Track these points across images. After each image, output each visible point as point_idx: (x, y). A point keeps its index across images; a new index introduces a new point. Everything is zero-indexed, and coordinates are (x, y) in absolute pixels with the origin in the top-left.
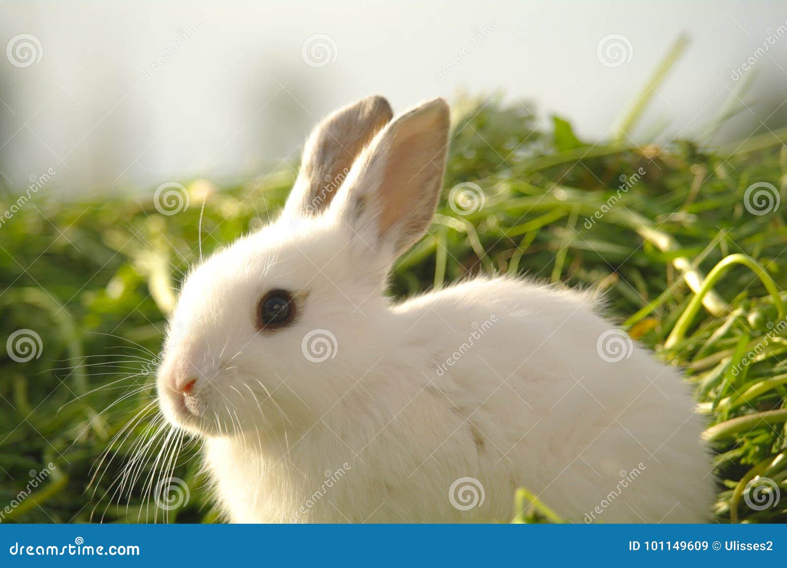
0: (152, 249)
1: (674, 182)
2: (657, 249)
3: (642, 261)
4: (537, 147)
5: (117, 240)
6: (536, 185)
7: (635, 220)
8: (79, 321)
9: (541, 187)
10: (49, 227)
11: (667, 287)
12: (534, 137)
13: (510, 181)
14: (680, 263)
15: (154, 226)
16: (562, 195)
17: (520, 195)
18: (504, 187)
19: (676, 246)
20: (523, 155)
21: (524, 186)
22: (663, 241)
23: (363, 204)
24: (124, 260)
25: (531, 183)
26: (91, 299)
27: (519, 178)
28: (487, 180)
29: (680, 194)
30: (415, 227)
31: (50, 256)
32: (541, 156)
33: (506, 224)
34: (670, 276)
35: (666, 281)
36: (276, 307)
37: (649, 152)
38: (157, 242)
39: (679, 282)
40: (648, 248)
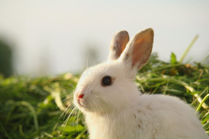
0: (56, 91)
1: (194, 74)
2: (190, 91)
3: (186, 95)
4: (158, 64)
5: (46, 89)
6: (158, 74)
7: (184, 84)
8: (36, 110)
9: (159, 75)
10: (29, 85)
11: (193, 102)
12: (157, 62)
13: (151, 73)
14: (196, 95)
15: (57, 85)
16: (165, 77)
17: (153, 77)
18: (149, 75)
19: (195, 91)
20: (154, 66)
21: (155, 75)
22: (191, 89)
23: (128, 56)
24: (48, 94)
25: (156, 74)
26: (39, 105)
27: (153, 72)
28: (145, 73)
29: (196, 77)
30: (143, 62)
31: (28, 93)
32: (159, 67)
33: (150, 85)
34: (193, 99)
35: (192, 100)
36: (106, 80)
37: (188, 66)
38: (57, 89)
39: (196, 100)
40: (188, 91)
